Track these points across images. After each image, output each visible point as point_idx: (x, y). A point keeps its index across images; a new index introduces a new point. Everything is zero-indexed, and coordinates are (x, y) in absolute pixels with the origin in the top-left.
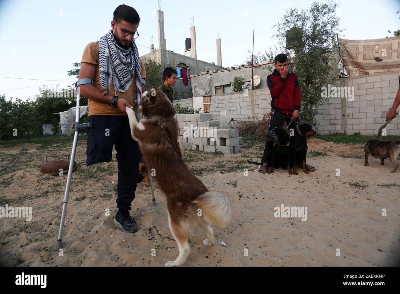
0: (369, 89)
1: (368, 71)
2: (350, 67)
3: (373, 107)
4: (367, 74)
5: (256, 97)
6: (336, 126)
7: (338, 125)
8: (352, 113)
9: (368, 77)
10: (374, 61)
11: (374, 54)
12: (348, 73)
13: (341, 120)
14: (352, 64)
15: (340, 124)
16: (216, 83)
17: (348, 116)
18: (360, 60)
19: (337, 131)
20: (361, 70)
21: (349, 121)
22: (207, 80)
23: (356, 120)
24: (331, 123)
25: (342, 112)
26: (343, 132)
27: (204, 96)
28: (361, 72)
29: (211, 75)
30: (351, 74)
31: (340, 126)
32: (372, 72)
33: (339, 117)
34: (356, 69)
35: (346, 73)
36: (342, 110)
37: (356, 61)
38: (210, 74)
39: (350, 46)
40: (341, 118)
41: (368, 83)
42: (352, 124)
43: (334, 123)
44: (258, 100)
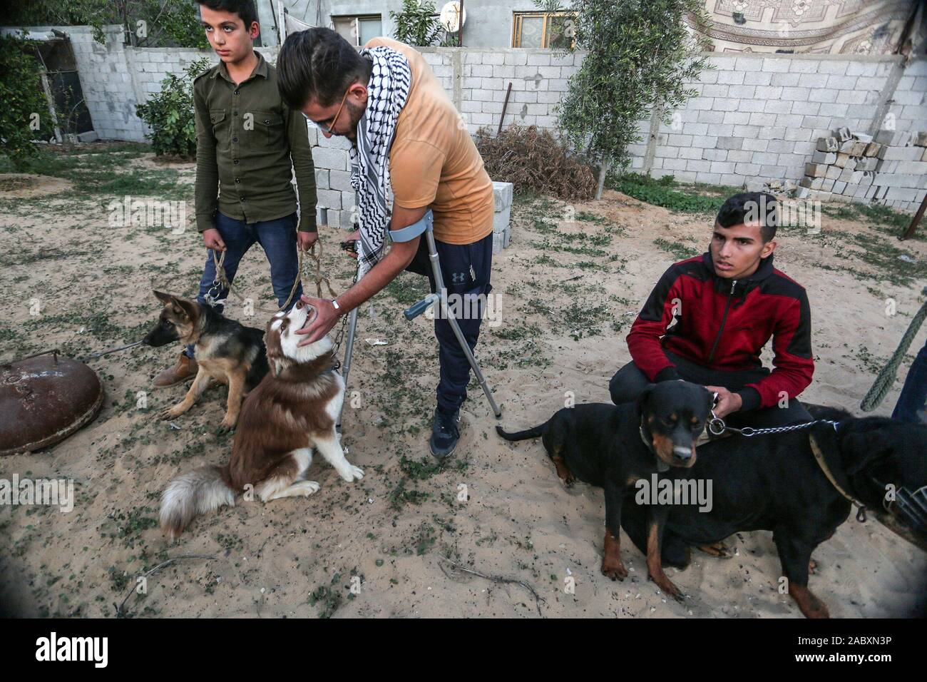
0: (710, 84)
1: (714, 41)
3: (706, 125)
4: (711, 50)
5: (467, 67)
6: (636, 160)
7: (639, 156)
8: (668, 134)
9: (713, 57)
10: (731, 21)
13: (646, 147)
15: (643, 154)
17: (660, 138)
18: (708, 13)
19: (635, 170)
20: (702, 36)
21: (660, 151)
23: (673, 149)
25: (651, 128)
26: (644, 173)
28: (701, 42)
31: (642, 159)
32: (721, 45)
33: (644, 139)
36: (652, 125)
40: (648, 143)
41: (710, 69)
42: (664, 158)
44: (471, 76)
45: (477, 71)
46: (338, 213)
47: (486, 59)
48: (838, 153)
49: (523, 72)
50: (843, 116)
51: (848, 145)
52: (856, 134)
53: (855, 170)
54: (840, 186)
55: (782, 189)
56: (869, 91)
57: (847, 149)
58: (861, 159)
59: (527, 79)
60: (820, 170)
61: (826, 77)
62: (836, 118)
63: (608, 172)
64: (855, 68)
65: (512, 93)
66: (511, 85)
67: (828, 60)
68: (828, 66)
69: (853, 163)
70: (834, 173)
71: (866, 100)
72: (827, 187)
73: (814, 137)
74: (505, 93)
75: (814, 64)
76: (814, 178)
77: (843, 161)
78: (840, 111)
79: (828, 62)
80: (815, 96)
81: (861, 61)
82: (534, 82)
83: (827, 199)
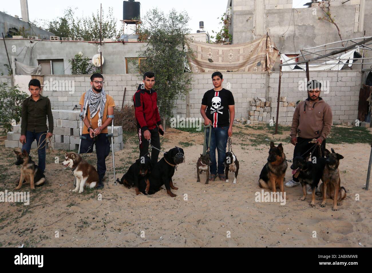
0: (205, 84)
1: (204, 69)
2: (192, 63)
4: (203, 72)
6: (182, 115)
7: (184, 114)
8: (194, 104)
9: (204, 74)
10: (208, 62)
11: (208, 55)
12: (191, 69)
13: (186, 110)
14: (193, 61)
15: (185, 113)
16: (40, 55)
17: (191, 106)
18: (199, 59)
20: (199, 67)
21: (192, 111)
22: (25, 48)
24: (178, 112)
25: (186, 102)
27: (33, 75)
28: (199, 69)
29: (31, 42)
30: (192, 69)
32: (207, 70)
33: (184, 107)
34: (196, 65)
35: (189, 68)
37: (196, 58)
38: (29, 41)
39: (192, 45)
40: (186, 108)
41: (204, 79)
42: (194, 113)
43: (180, 112)
44: (108, 86)
45: (110, 83)
46: (53, 143)
47: (114, 78)
48: (256, 106)
49: (130, 83)
50: (256, 93)
51: (258, 103)
52: (260, 99)
53: (264, 112)
54: (260, 118)
55: (241, 121)
56: (261, 84)
57: (258, 104)
58: (264, 107)
59: (132, 86)
60: (252, 113)
61: (246, 79)
62: (253, 93)
63: (166, 121)
64: (254, 76)
65: (126, 92)
66: (125, 88)
67: (245, 74)
68: (245, 76)
69: (262, 109)
70: (257, 113)
71: (261, 87)
72: (256, 119)
73: (248, 101)
74: (123, 92)
75: (240, 75)
76: (251, 116)
77: (258, 109)
78: (254, 91)
79: (245, 75)
80: (244, 86)
81: (255, 73)
82: (135, 87)
83: (257, 124)
